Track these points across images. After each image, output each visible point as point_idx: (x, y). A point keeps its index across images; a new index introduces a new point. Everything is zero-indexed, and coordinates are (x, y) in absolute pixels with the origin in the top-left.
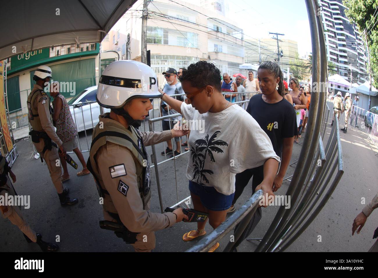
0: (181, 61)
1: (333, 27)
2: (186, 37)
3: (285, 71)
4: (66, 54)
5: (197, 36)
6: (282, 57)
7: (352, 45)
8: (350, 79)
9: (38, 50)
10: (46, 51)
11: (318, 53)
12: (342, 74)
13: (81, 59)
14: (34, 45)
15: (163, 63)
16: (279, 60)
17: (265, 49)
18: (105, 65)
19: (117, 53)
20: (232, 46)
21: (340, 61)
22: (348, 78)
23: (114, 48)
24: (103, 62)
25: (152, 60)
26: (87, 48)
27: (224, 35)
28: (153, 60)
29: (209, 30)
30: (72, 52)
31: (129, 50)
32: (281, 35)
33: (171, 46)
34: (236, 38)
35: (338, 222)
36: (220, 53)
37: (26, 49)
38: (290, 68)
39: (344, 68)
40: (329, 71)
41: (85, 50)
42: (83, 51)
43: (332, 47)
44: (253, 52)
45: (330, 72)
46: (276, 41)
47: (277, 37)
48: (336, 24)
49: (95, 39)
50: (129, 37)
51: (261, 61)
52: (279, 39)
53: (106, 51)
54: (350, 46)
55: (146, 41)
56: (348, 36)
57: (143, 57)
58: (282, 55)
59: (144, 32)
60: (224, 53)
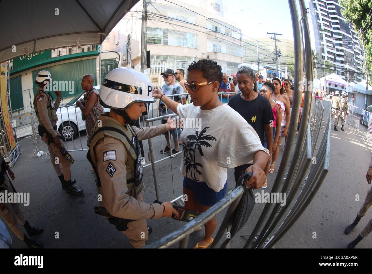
0: (181, 61)
1: (330, 26)
2: (185, 37)
3: (284, 70)
4: (67, 54)
5: (196, 36)
6: (280, 57)
7: (348, 44)
8: (347, 78)
9: (40, 52)
10: (48, 52)
11: (301, 57)
12: (339, 73)
13: (82, 60)
14: (36, 47)
15: (163, 63)
16: (276, 59)
17: (262, 49)
18: (106, 65)
19: (118, 53)
20: (231, 46)
21: (337, 60)
22: (345, 77)
23: (115, 48)
24: (104, 62)
25: (152, 60)
26: (89, 48)
27: (223, 35)
28: (154, 60)
29: (208, 30)
30: (74, 52)
31: (129, 50)
32: (279, 35)
33: (170, 46)
34: (235, 38)
35: (331, 220)
36: (218, 53)
37: (28, 51)
38: (288, 67)
39: (341, 67)
40: (326, 70)
41: (86, 50)
42: (84, 52)
43: (329, 46)
44: (251, 51)
45: (328, 72)
46: (274, 40)
47: (275, 37)
48: (333, 23)
49: (96, 41)
50: (129, 38)
51: (260, 61)
52: (276, 38)
53: (107, 51)
54: (347, 45)
55: (146, 42)
56: (345, 35)
57: (143, 58)
58: (280, 54)
59: (144, 33)
60: (223, 53)
